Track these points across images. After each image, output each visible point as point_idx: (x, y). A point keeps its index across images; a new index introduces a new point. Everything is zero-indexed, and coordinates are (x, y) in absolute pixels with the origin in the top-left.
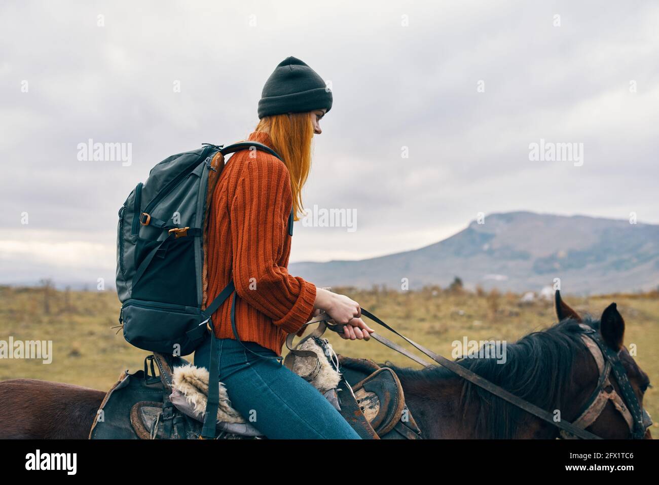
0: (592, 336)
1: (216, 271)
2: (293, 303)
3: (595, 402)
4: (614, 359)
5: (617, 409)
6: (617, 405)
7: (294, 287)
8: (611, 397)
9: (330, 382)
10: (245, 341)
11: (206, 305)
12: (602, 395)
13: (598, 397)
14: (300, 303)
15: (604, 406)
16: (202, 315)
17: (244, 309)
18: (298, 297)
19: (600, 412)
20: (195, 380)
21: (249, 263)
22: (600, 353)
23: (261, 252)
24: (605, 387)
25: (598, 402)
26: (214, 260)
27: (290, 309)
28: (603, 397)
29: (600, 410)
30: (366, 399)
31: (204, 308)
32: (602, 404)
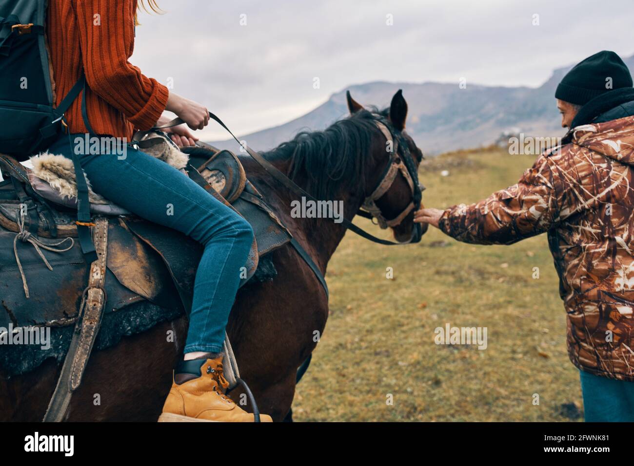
0: (382, 121)
1: (62, 69)
2: (146, 101)
3: (389, 172)
4: (400, 137)
5: (404, 176)
6: (404, 173)
7: (147, 86)
8: (400, 166)
9: (180, 162)
10: (100, 134)
11: (56, 103)
12: (394, 166)
13: (391, 168)
14: (152, 101)
15: (396, 174)
16: (55, 113)
17: (96, 104)
18: (150, 96)
19: (394, 179)
20: (55, 166)
21: (102, 57)
22: (389, 132)
23: (113, 47)
24: (395, 159)
25: (392, 172)
26: (58, 58)
27: (142, 107)
28: (395, 167)
29: (392, 178)
30: (212, 176)
31: (54, 107)
32: (394, 174)
